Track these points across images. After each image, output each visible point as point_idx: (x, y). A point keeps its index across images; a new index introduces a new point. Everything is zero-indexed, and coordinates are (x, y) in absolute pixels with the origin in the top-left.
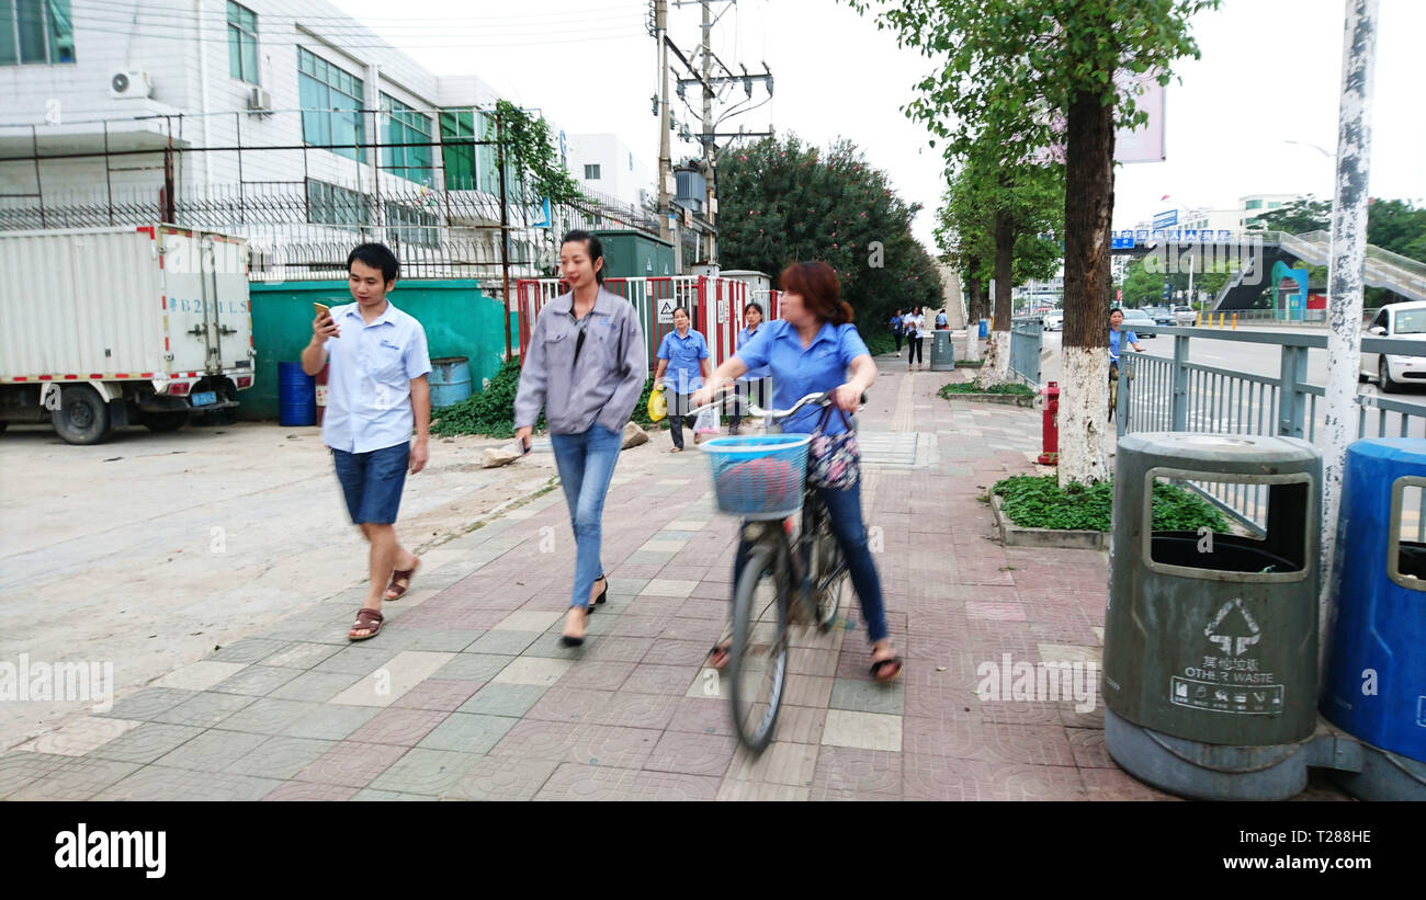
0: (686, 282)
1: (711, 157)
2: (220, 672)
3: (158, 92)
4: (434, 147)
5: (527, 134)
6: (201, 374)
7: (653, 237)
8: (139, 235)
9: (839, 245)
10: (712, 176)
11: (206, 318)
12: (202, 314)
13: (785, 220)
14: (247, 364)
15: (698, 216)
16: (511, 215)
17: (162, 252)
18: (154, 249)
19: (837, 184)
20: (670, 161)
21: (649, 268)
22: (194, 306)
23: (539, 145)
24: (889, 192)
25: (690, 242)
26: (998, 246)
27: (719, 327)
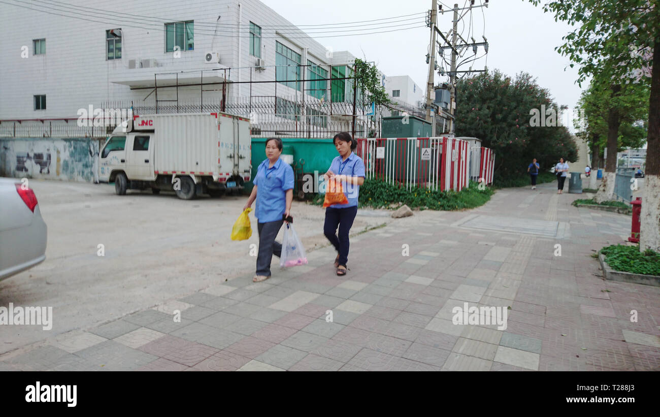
0: (437, 141)
1: (454, 82)
2: (227, 289)
3: (222, 61)
4: (328, 81)
5: (367, 74)
6: (231, 174)
7: (423, 120)
8: (212, 116)
9: (520, 126)
10: (454, 91)
11: (234, 151)
12: (233, 149)
13: (491, 113)
14: (249, 172)
15: (445, 110)
16: (358, 111)
17: (220, 123)
18: (216, 122)
19: (520, 95)
20: (433, 84)
21: (419, 134)
22: (230, 146)
23: (372, 78)
24: (548, 99)
25: (440, 123)
26: (610, 127)
27: (453, 163)
